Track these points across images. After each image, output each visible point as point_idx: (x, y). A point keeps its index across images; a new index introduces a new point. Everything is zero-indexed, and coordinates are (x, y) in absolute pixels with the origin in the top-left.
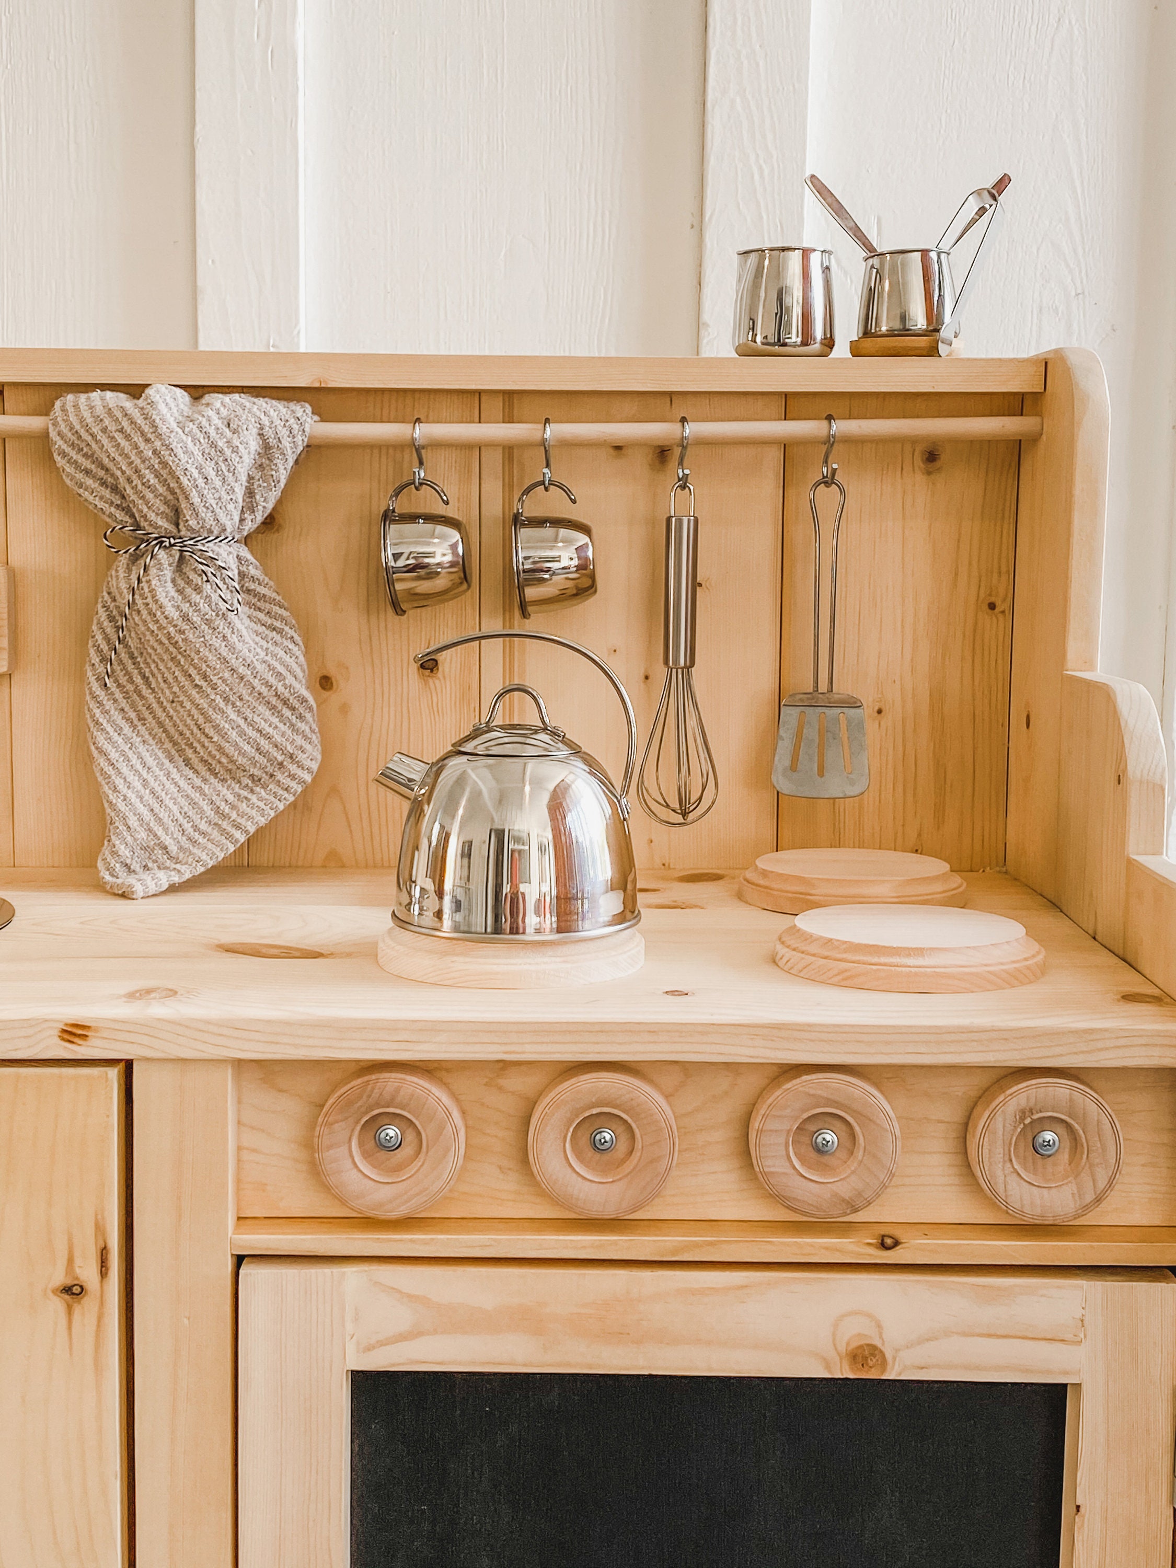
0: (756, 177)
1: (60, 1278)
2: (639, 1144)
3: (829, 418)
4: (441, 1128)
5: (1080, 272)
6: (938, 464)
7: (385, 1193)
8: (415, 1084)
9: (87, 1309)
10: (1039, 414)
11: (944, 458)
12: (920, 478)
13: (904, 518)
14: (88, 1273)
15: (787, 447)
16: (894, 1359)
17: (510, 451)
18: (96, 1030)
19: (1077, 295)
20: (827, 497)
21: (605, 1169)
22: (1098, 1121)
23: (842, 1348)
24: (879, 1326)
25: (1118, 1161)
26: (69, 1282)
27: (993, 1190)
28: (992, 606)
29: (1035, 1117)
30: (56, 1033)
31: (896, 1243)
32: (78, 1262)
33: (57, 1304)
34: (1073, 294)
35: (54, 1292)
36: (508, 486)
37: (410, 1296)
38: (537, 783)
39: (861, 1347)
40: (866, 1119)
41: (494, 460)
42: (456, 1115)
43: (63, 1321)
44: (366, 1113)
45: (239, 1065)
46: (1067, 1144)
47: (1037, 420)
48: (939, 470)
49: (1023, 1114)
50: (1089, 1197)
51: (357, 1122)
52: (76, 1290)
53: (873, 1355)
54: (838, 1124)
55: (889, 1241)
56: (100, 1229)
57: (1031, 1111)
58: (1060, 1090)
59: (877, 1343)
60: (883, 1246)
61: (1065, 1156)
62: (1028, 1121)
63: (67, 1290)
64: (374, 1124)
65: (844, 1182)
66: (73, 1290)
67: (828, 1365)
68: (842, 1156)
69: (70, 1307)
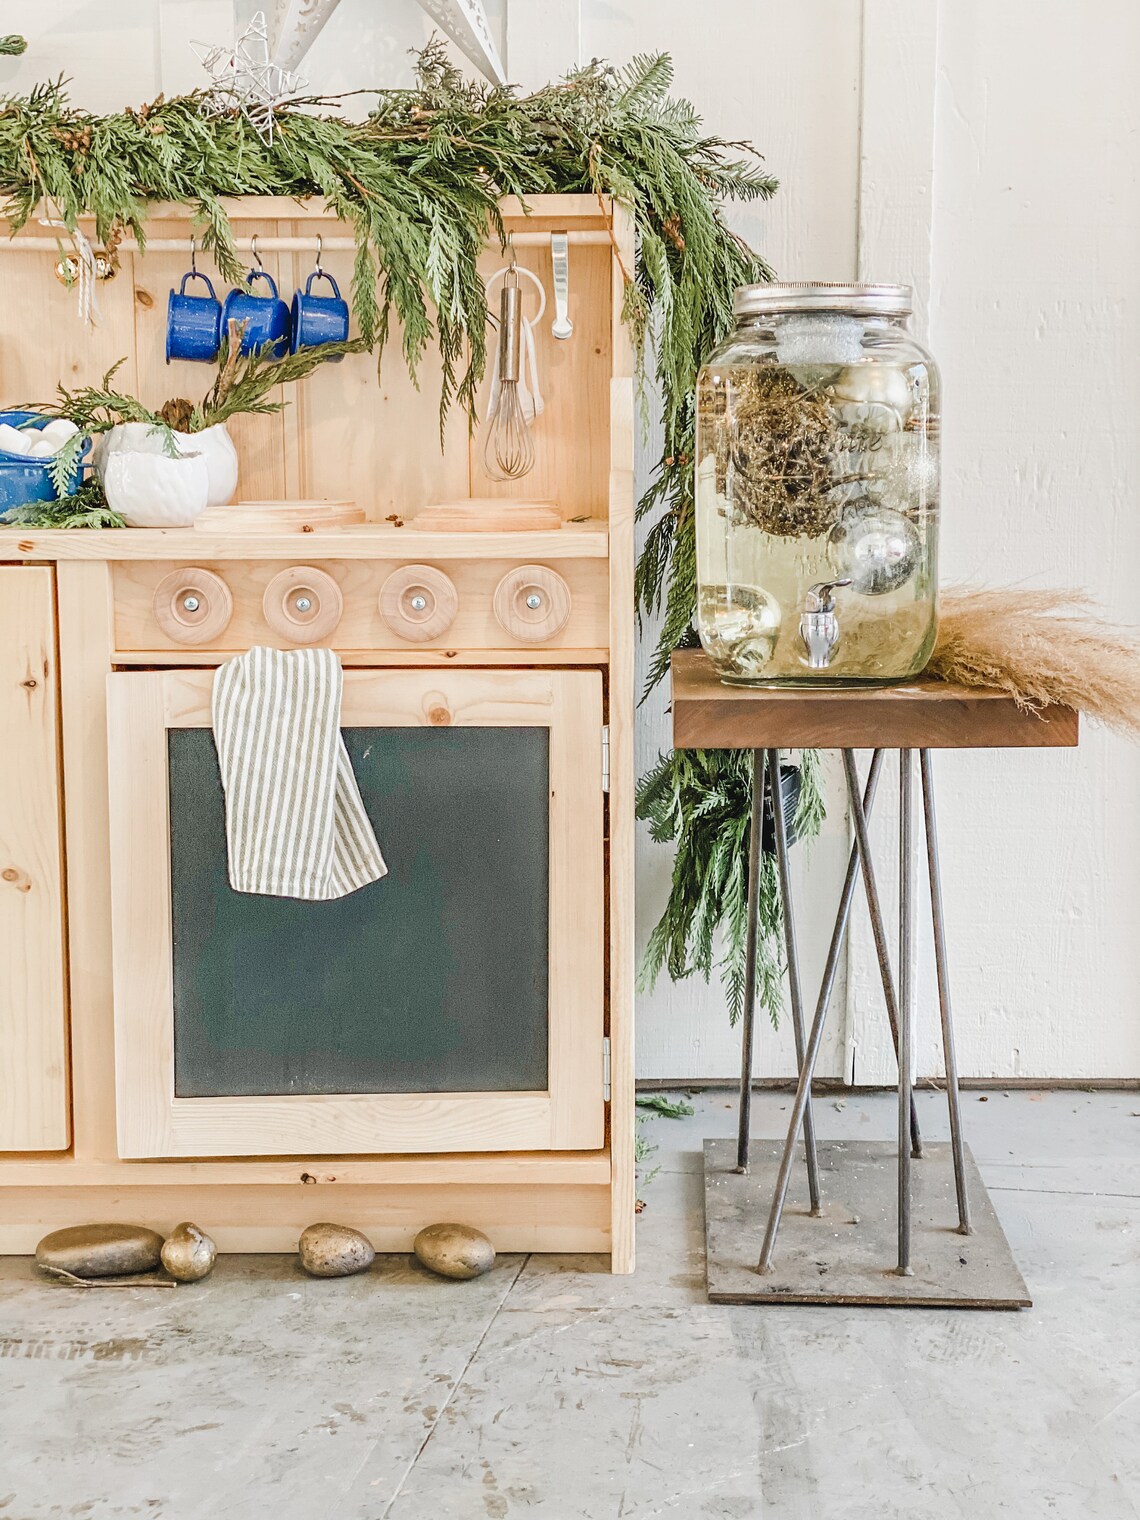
1: (24, 678)
2: (321, 606)
4: (218, 599)
7: (189, 632)
8: (204, 575)
9: (38, 692)
14: (38, 675)
16: (454, 715)
18: (39, 545)
21: (305, 619)
22: (559, 588)
23: (427, 709)
24: (446, 699)
25: (567, 609)
26: (29, 679)
27: (504, 625)
29: (526, 586)
30: (17, 546)
31: (455, 654)
32: (32, 668)
33: (23, 691)
35: (21, 685)
37: (195, 686)
39: (437, 709)
40: (438, 590)
42: (225, 589)
43: (25, 699)
44: (179, 589)
45: (113, 564)
46: (544, 603)
49: (518, 585)
50: (555, 629)
51: (174, 593)
52: (32, 684)
53: (443, 714)
54: (425, 594)
55: (451, 653)
56: (43, 652)
57: (522, 583)
58: (537, 572)
59: (445, 707)
60: (448, 655)
61: (543, 608)
62: (521, 588)
63: (27, 684)
64: (184, 595)
65: (430, 623)
66: (30, 684)
67: (420, 721)
68: (427, 610)
69: (29, 693)
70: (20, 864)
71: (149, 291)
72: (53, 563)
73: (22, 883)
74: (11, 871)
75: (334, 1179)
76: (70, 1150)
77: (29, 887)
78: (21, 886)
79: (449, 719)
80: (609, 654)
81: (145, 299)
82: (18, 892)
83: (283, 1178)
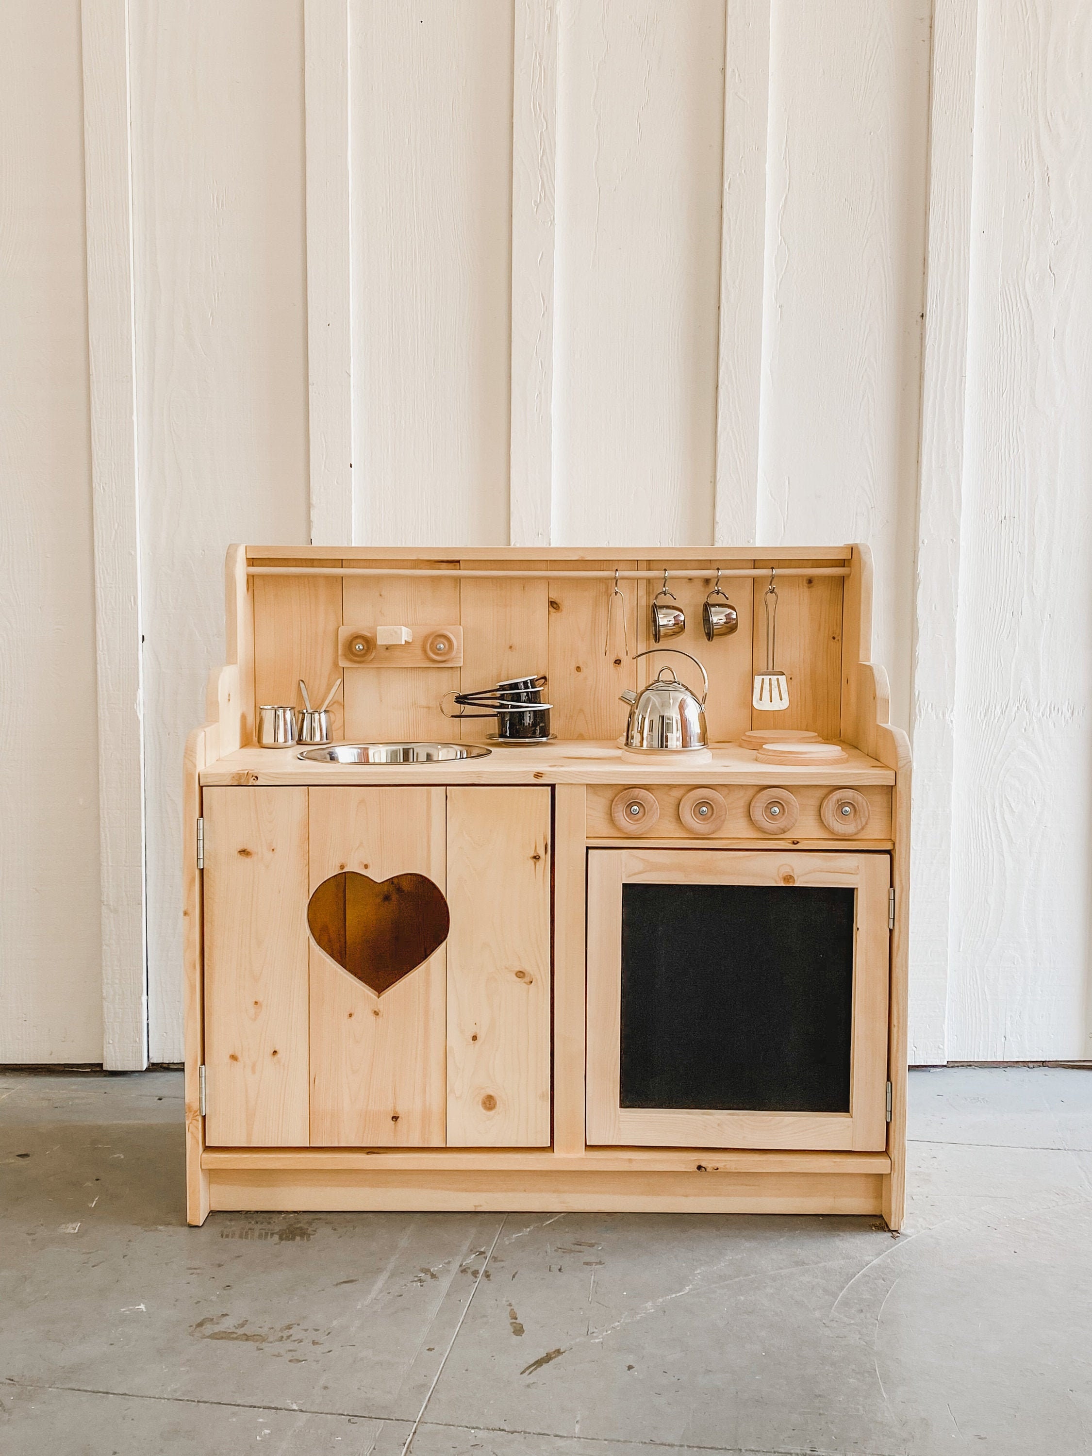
0: (738, 463)
1: (532, 854)
2: (715, 812)
3: (772, 568)
4: (652, 806)
5: (873, 498)
6: (812, 584)
7: (634, 827)
8: (643, 793)
9: (541, 861)
10: (849, 566)
11: (814, 582)
12: (806, 589)
13: (800, 604)
14: (541, 852)
15: (754, 579)
16: (797, 879)
17: (649, 581)
18: (545, 774)
19: (872, 508)
20: (771, 597)
21: (704, 820)
22: (862, 803)
23: (781, 875)
24: (793, 870)
25: (869, 815)
26: (536, 855)
27: (829, 826)
28: (834, 638)
29: (843, 801)
30: (532, 775)
31: (798, 842)
32: (538, 848)
33: (532, 862)
34: (870, 507)
35: (531, 858)
36: (648, 593)
37: (642, 859)
38: (675, 699)
39: (787, 876)
40: (788, 803)
41: (643, 585)
42: (657, 803)
43: (533, 866)
44: (628, 802)
45: (588, 785)
46: (853, 811)
47: (849, 569)
48: (812, 587)
49: (838, 801)
50: (860, 828)
51: (625, 805)
52: (538, 857)
53: (790, 878)
54: (779, 805)
55: (795, 841)
56: (545, 838)
57: (841, 800)
58: (849, 793)
59: (792, 874)
60: (794, 843)
61: (852, 815)
62: (840, 803)
63: (535, 857)
64: (630, 806)
65: (781, 823)
66: (536, 858)
67: (776, 882)
68: (780, 815)
69: (535, 863)
70: (527, 968)
71: (558, 601)
72: (553, 787)
73: (527, 979)
74: (521, 972)
75: (718, 1169)
76: (552, 1147)
77: (531, 982)
78: (526, 981)
79: (794, 882)
80: (894, 844)
81: (555, 606)
82: (525, 985)
83: (685, 1168)
